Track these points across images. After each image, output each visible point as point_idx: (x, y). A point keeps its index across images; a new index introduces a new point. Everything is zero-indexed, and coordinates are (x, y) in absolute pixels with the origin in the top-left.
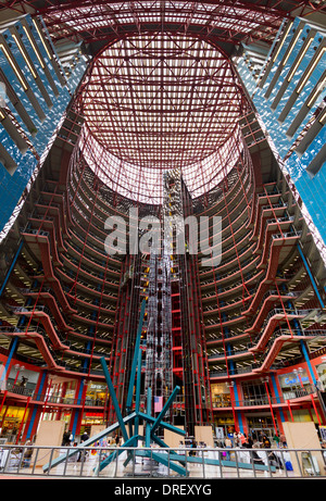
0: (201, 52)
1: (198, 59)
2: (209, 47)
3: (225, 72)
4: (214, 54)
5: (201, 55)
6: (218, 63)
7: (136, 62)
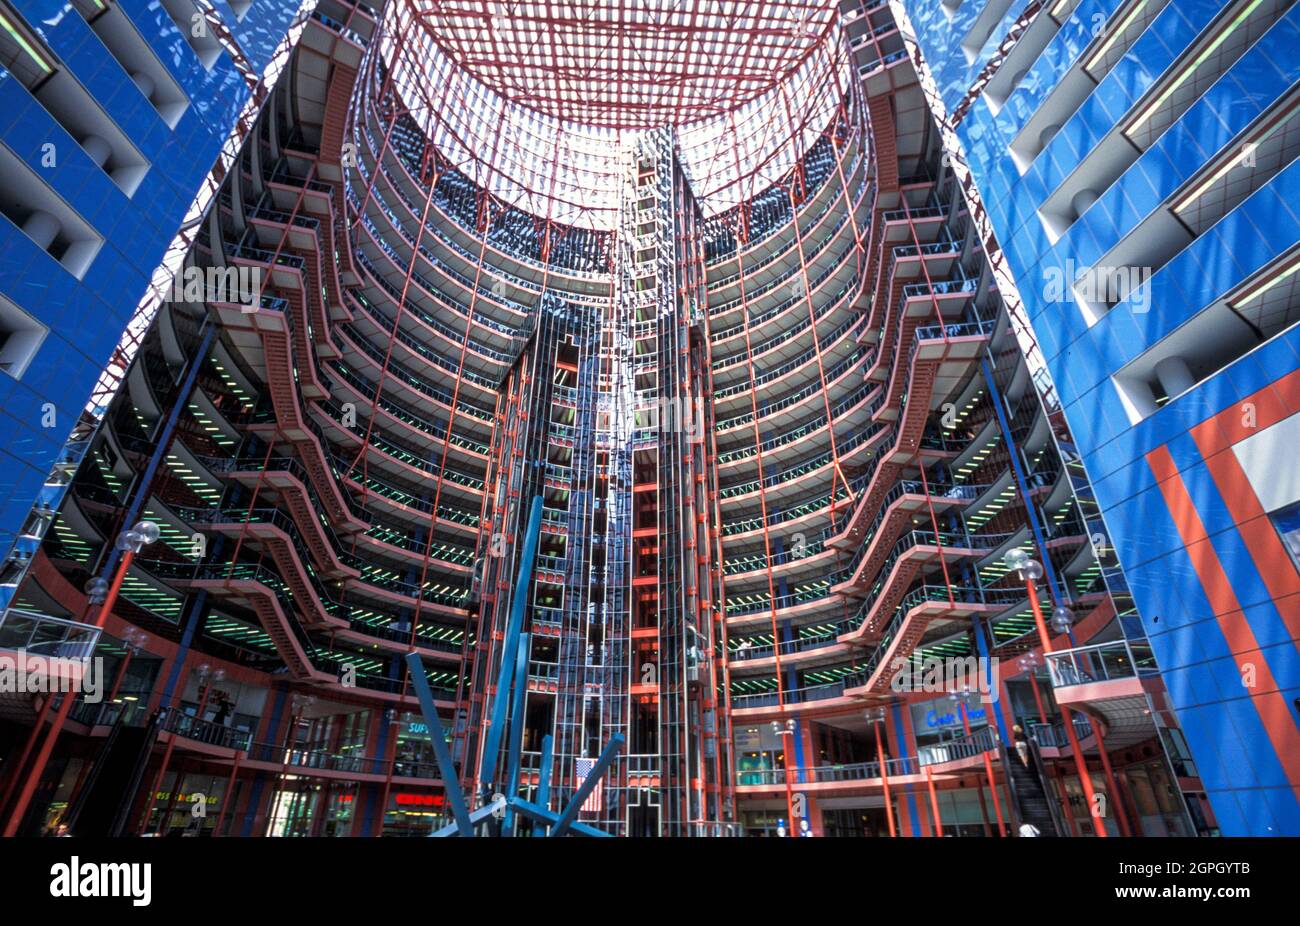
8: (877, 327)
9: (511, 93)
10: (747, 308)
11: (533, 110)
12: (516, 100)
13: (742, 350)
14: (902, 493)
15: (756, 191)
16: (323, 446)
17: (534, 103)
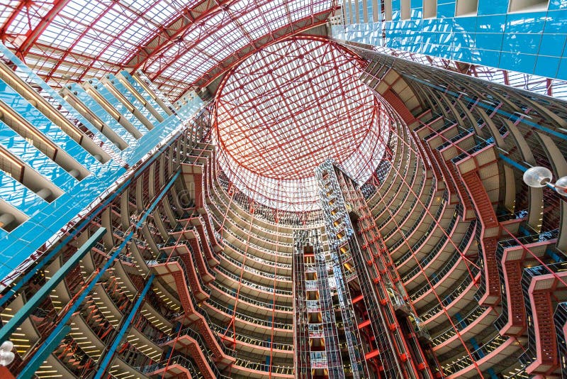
0: (301, 49)
1: (301, 57)
2: (306, 42)
3: (333, 55)
4: (313, 44)
5: (303, 52)
6: (322, 50)
7: (251, 86)
8: (440, 179)
9: (280, 177)
10: (401, 229)
11: (290, 179)
12: (282, 179)
13: (415, 267)
14: (503, 250)
15: (376, 166)
16: (207, 319)
17: (289, 177)
